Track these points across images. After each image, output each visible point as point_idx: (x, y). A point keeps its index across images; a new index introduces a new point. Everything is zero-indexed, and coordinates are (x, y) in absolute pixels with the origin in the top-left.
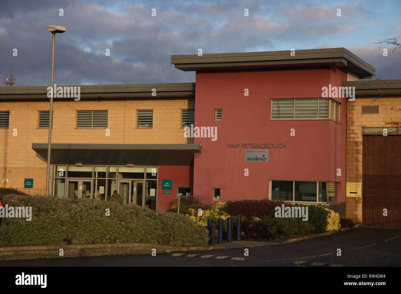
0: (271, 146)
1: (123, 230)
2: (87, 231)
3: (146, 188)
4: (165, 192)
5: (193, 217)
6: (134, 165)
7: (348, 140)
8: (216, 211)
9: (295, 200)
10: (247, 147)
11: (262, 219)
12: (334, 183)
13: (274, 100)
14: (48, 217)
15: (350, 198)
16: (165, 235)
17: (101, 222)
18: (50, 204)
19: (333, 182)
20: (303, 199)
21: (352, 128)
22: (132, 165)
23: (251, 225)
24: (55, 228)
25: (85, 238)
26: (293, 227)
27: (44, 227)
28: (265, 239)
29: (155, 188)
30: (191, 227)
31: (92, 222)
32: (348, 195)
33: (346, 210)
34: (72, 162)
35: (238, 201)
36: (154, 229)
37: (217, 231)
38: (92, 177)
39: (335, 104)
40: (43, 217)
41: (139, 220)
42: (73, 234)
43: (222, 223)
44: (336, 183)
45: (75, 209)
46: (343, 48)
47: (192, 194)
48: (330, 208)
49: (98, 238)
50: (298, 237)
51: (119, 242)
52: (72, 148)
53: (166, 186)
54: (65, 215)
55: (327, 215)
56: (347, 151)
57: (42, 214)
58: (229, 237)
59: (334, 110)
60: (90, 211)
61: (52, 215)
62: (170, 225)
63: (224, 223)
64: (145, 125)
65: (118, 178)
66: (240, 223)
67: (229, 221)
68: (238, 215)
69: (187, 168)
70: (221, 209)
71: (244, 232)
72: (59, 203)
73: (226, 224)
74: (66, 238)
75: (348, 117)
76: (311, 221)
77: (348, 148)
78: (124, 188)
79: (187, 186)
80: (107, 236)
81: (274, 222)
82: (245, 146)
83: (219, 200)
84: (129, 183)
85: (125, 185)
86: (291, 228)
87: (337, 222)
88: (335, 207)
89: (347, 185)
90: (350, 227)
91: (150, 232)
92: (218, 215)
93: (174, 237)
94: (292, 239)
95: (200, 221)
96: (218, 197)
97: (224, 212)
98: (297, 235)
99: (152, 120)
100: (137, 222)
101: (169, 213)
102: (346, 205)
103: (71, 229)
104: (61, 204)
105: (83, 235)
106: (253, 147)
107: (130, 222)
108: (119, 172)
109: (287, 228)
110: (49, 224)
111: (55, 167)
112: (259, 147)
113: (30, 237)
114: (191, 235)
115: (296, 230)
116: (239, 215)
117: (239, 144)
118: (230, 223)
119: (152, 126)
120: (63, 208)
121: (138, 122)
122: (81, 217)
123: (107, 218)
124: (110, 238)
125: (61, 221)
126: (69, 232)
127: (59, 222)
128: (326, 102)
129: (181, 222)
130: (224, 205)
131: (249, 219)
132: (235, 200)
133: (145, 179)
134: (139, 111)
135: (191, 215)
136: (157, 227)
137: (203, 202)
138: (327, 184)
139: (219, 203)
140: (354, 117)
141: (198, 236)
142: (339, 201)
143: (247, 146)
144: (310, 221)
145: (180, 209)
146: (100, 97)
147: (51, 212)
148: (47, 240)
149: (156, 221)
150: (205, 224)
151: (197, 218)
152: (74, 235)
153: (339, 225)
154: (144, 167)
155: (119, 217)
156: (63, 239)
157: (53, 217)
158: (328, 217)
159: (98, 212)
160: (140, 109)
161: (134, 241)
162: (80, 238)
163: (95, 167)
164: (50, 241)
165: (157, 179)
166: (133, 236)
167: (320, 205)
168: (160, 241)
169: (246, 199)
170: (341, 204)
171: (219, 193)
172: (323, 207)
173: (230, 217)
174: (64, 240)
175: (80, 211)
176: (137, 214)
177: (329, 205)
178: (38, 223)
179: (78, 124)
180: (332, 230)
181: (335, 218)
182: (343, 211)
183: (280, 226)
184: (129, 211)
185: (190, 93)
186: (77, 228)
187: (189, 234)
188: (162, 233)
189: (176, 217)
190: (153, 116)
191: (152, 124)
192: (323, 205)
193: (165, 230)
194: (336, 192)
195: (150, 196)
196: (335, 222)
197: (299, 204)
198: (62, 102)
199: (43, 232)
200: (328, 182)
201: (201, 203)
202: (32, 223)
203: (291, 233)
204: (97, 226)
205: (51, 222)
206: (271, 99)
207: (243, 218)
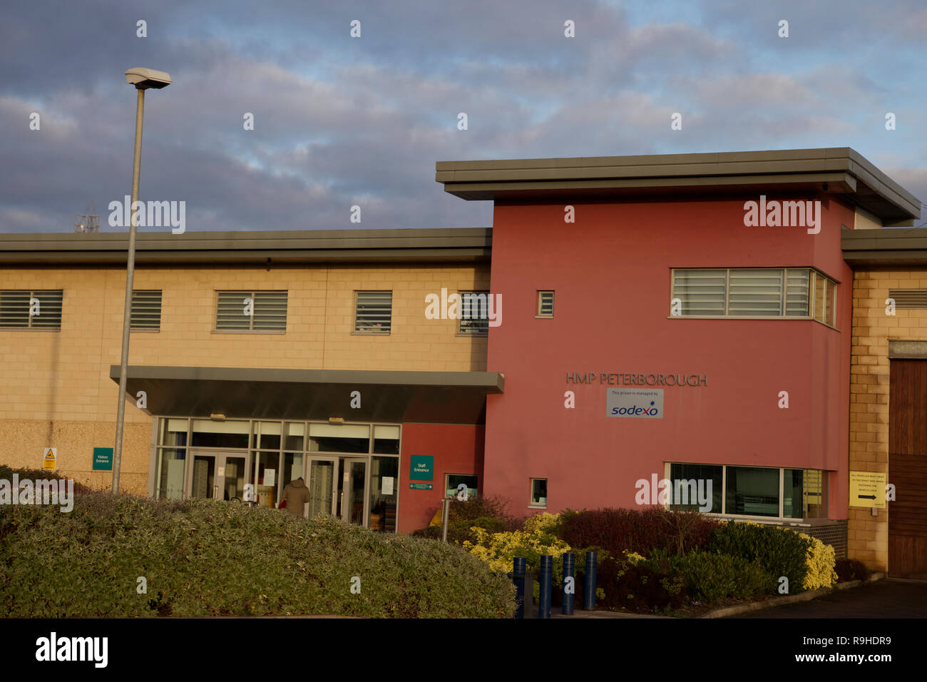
0: (670, 381)
1: (302, 581)
2: (210, 584)
3: (373, 476)
4: (417, 486)
5: (479, 549)
6: (345, 420)
7: (855, 370)
8: (537, 535)
9: (726, 513)
10: (612, 382)
11: (648, 556)
12: (820, 472)
13: (679, 270)
14: (111, 547)
15: (859, 510)
16: (406, 596)
17: (246, 561)
18: (118, 514)
19: (818, 470)
20: (746, 510)
21: (865, 341)
22: (341, 420)
23: (621, 573)
24: (128, 575)
25: (204, 600)
26: (724, 580)
27: (102, 571)
28: (656, 607)
29: (395, 476)
30: (471, 577)
31: (224, 561)
32: (855, 502)
33: (849, 537)
34: (202, 411)
35: (590, 512)
36: (379, 580)
37: (536, 586)
38: (247, 447)
39: (825, 283)
40: (98, 545)
41: (341, 557)
42: (175, 591)
43: (551, 568)
44: (825, 472)
45: (181, 527)
46: (849, 148)
47: (481, 492)
48: (811, 532)
49: (237, 601)
50: (736, 604)
51: (291, 611)
52: (203, 377)
53: (419, 470)
54: (153, 542)
55: (805, 550)
56: (853, 397)
57: (97, 537)
58: (566, 602)
59: (822, 298)
60: (220, 532)
61: (121, 541)
62: (420, 571)
63: (555, 567)
64: (374, 326)
65: (307, 450)
66: (593, 567)
67: (567, 560)
68: (588, 546)
69: (471, 428)
70: (549, 530)
71: (604, 590)
72: (141, 511)
73: (559, 568)
74: (156, 600)
75: (854, 315)
76: (768, 565)
77: (855, 388)
78: (321, 473)
79: (470, 472)
80: (260, 596)
81: (677, 565)
82: (608, 379)
83: (545, 508)
84: (333, 462)
85: (325, 468)
86: (720, 581)
87: (830, 568)
88: (821, 530)
89: (851, 478)
90: (859, 581)
91: (370, 587)
92: (540, 544)
93: (429, 601)
94: (721, 609)
95: (496, 557)
96: (542, 499)
97: (555, 538)
98: (735, 599)
99: (389, 315)
100: (336, 562)
101: (419, 540)
102: (849, 527)
103: (169, 576)
104: (146, 515)
105: (199, 592)
106: (627, 382)
107: (319, 562)
108: (312, 435)
109: (710, 580)
110: (113, 564)
111: (163, 421)
112: (641, 383)
113: (65, 597)
114: (471, 596)
115: (731, 585)
116: (593, 548)
117: (593, 375)
118: (569, 567)
119: (390, 330)
120: (151, 524)
121: (358, 318)
122: (196, 547)
123: (260, 550)
124: (267, 600)
125: (145, 557)
126: (165, 583)
127: (140, 558)
128: (804, 277)
129: (448, 564)
130: (556, 519)
131: (615, 557)
132: (582, 509)
133: (371, 454)
134: (361, 292)
135: (475, 543)
136: (386, 575)
137: (505, 512)
138: (805, 475)
139: (545, 514)
140: (869, 316)
141: (489, 599)
142: (833, 515)
143: (612, 379)
144: (766, 565)
145: (448, 526)
146: (269, 260)
147: (120, 534)
148: (107, 604)
149: (386, 558)
150: (508, 568)
151: (490, 551)
152: (176, 593)
153: (833, 575)
154: (369, 425)
155: (292, 549)
156: (148, 603)
157: (125, 547)
158: (808, 555)
159: (239, 534)
160: (363, 289)
161: (327, 610)
162: (193, 600)
163: (256, 424)
164: (114, 606)
165: (398, 453)
166: (326, 597)
167: (786, 524)
168: (393, 611)
169: (608, 507)
170: (837, 523)
171: (546, 491)
172: (796, 530)
173: (570, 551)
174: (151, 605)
175: (194, 531)
176: (337, 541)
177: (809, 525)
178: (86, 561)
179: (218, 323)
180: (818, 586)
181: (824, 558)
182: (841, 541)
183: (692, 577)
184: (317, 533)
185: (480, 253)
186: (184, 574)
187: (466, 593)
188: (398, 591)
189: (435, 550)
190: (393, 306)
191: (389, 324)
192: (795, 525)
193: (407, 582)
194: (824, 495)
195: (383, 493)
196: (824, 567)
197: (738, 521)
198: (183, 271)
199: (98, 583)
200: (807, 469)
201: (502, 514)
202: (69, 561)
203: (720, 595)
204: (234, 571)
205: (118, 558)
206: (671, 268)
207: (602, 555)
